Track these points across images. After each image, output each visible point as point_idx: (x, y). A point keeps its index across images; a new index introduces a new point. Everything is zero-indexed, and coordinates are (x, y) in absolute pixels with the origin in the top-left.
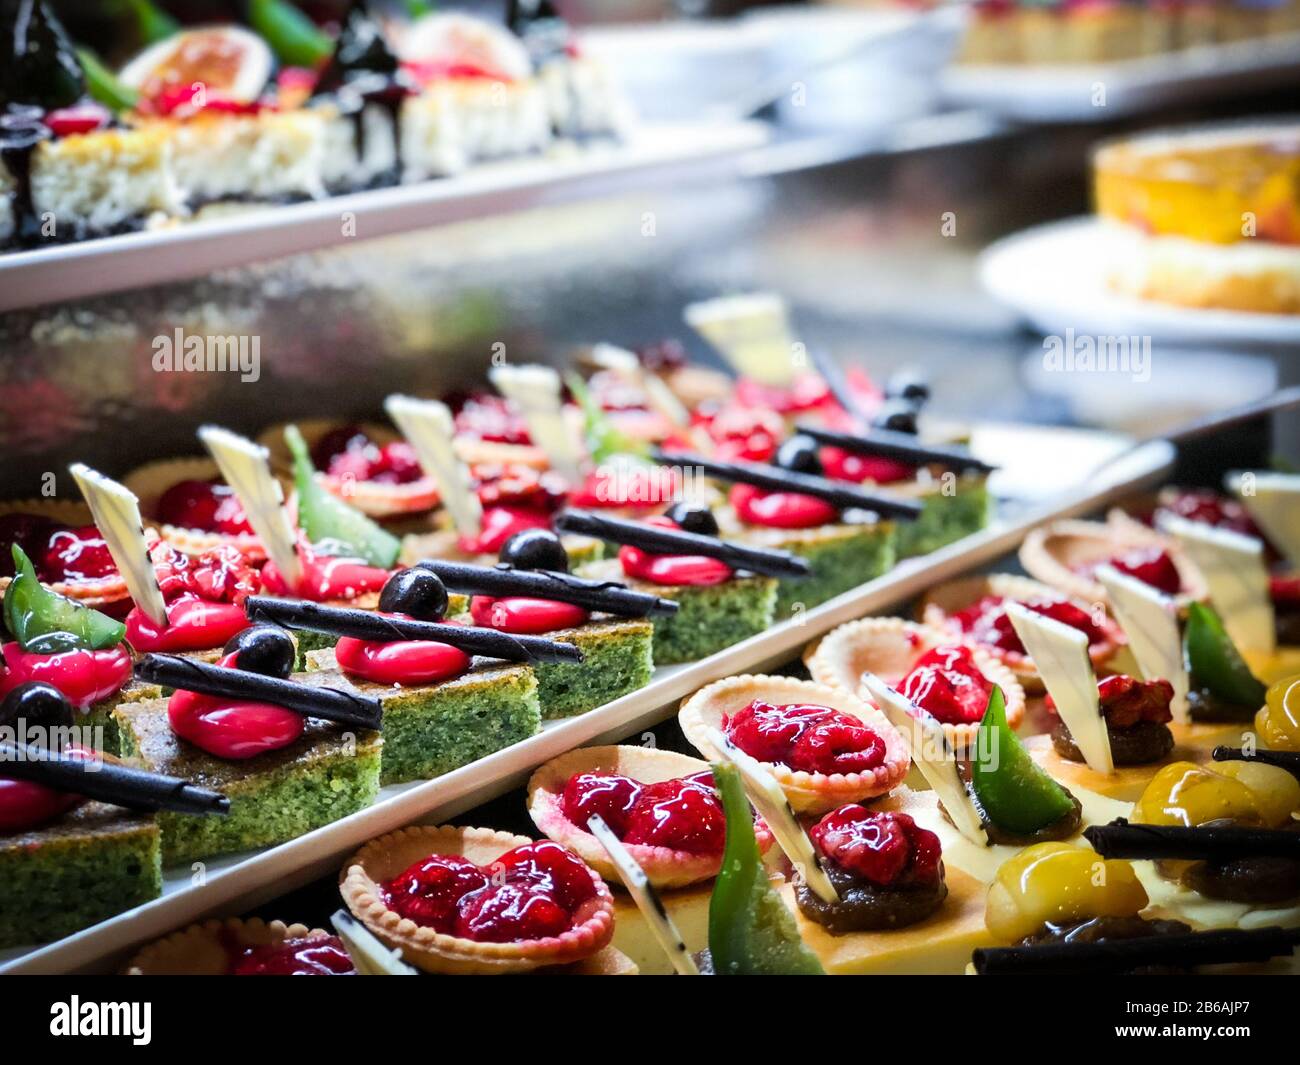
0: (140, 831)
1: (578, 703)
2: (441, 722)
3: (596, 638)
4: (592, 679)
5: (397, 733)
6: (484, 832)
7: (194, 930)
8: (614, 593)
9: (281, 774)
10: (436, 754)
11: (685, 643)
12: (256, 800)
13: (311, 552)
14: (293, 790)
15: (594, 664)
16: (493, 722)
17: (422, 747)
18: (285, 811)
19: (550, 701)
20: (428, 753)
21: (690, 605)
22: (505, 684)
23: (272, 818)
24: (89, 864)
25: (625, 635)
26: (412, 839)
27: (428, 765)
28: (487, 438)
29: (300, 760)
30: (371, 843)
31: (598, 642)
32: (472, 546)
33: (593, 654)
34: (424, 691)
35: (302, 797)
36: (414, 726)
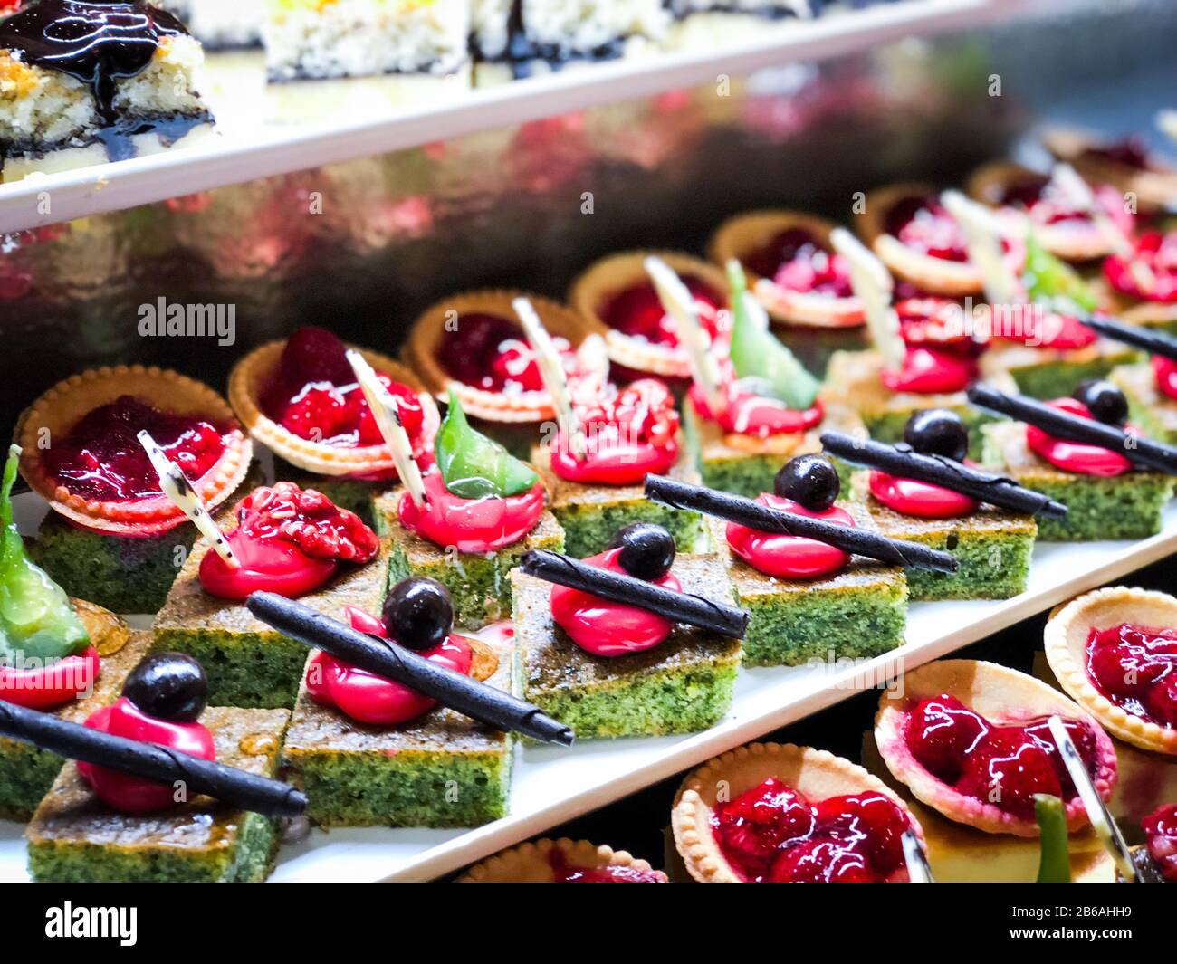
0: (488, 751)
1: (953, 589)
2: (809, 618)
3: (979, 534)
4: (970, 570)
5: (767, 624)
6: (825, 755)
7: (527, 849)
8: (1006, 490)
9: (642, 677)
10: (801, 645)
11: (1073, 524)
12: (615, 698)
13: (736, 388)
14: (652, 692)
15: (975, 556)
16: (861, 622)
17: (789, 638)
18: (642, 709)
19: (926, 585)
20: (794, 643)
21: (1084, 493)
22: (877, 590)
23: (628, 714)
24: (441, 771)
25: (1009, 534)
26: (753, 757)
27: (792, 654)
28: (934, 253)
29: (661, 666)
30: (712, 764)
31: (981, 537)
32: (892, 382)
33: (974, 548)
34: (796, 589)
35: (660, 699)
36: (783, 620)
